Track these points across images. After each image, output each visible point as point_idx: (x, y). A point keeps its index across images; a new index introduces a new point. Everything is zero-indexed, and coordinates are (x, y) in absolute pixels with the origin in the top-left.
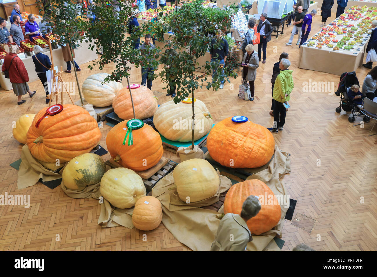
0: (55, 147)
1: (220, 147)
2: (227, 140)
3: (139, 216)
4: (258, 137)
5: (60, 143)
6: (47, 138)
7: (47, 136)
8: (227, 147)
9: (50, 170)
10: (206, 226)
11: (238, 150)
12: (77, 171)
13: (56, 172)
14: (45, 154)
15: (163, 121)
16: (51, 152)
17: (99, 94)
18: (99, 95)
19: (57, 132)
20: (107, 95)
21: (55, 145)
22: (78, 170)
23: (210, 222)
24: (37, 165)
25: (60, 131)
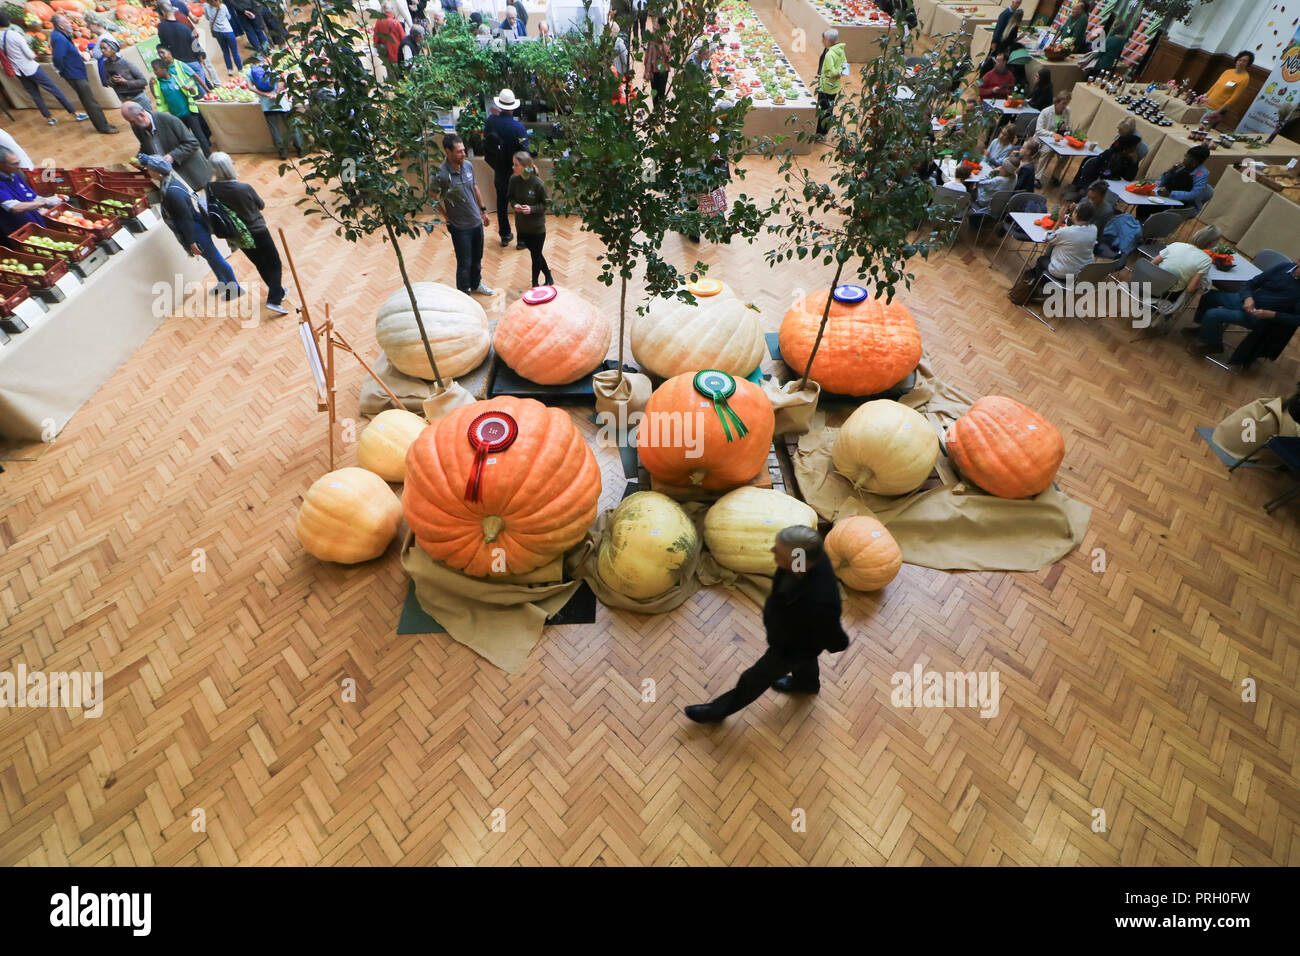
0: (558, 525)
1: (856, 363)
2: (865, 344)
3: (884, 568)
4: (899, 318)
5: (566, 508)
6: (530, 513)
7: (529, 508)
8: (870, 359)
9: (545, 584)
10: (963, 518)
11: (890, 357)
12: (670, 550)
13: (565, 582)
14: (528, 554)
15: (689, 353)
16: (550, 541)
17: (455, 345)
18: (456, 347)
19: (548, 487)
20: (474, 340)
21: (555, 521)
22: (671, 546)
23: (958, 507)
24: (507, 591)
25: (553, 480)
